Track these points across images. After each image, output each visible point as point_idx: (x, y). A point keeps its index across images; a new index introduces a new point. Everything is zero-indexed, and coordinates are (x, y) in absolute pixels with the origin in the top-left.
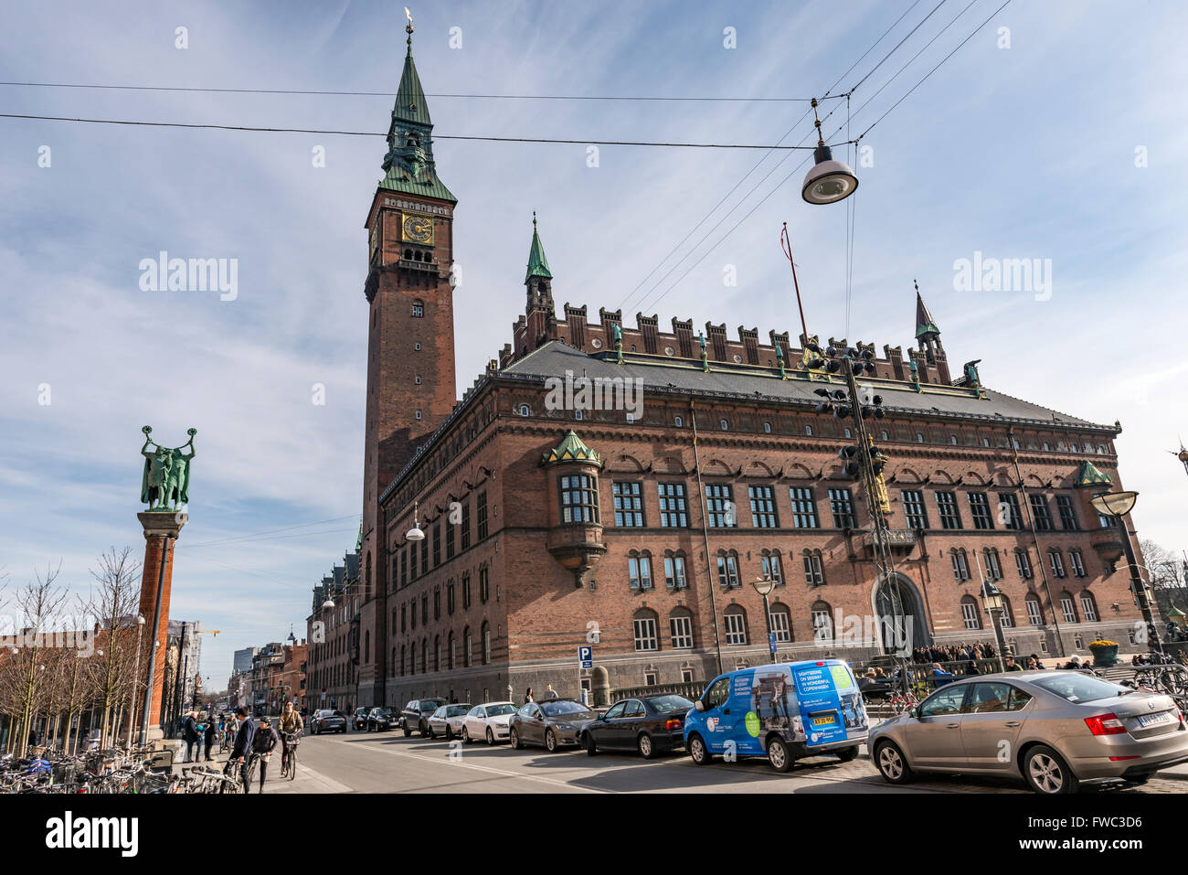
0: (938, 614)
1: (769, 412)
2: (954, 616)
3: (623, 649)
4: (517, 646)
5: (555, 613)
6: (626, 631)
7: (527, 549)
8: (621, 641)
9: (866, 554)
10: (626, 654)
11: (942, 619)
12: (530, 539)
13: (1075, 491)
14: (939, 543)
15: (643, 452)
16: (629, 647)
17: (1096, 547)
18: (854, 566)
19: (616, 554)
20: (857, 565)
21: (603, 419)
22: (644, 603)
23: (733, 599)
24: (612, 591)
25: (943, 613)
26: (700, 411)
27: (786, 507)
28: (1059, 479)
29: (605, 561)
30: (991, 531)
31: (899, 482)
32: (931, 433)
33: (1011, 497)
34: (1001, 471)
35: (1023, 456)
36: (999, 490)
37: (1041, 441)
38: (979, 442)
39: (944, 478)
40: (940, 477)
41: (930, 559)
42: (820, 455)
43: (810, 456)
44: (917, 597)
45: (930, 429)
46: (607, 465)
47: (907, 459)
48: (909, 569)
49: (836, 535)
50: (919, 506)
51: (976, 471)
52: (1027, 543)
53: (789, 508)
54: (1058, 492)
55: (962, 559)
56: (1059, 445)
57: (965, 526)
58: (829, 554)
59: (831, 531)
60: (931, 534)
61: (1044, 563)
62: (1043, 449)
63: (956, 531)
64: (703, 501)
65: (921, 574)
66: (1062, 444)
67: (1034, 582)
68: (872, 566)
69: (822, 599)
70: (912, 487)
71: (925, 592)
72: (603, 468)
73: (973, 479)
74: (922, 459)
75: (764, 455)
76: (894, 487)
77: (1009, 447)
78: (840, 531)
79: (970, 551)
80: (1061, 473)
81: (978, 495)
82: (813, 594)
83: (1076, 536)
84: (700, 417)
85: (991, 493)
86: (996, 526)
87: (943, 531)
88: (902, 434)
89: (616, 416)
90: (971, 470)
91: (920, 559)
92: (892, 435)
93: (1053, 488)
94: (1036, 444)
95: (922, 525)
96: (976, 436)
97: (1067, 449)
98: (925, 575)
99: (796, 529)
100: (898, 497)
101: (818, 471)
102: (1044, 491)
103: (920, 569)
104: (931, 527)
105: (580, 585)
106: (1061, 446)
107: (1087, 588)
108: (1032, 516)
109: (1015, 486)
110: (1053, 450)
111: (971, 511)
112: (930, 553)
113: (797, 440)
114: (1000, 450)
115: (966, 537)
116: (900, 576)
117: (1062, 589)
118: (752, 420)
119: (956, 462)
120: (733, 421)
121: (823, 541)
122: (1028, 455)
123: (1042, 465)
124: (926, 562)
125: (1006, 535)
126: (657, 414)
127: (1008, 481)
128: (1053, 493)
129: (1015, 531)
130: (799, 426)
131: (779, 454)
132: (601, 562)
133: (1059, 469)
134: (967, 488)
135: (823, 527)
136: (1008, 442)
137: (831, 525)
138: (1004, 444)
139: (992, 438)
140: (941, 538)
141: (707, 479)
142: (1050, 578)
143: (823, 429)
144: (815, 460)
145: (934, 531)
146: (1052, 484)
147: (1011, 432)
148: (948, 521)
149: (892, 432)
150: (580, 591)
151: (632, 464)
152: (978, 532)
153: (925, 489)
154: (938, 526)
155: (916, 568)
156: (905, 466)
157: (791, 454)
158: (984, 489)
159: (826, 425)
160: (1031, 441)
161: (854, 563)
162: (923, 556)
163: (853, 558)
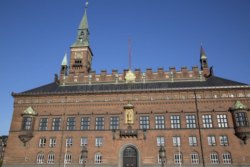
0: (146, 157)
1: (92, 95)
2: (153, 158)
3: (32, 162)
4: (5, 160)
5: (17, 152)
6: (34, 158)
7: (14, 136)
8: (32, 160)
10: (33, 164)
11: (148, 159)
12: (15, 134)
13: (229, 112)
14: (152, 133)
15: (50, 110)
16: (34, 162)
17: (237, 134)
19: (36, 137)
20: (115, 141)
22: (41, 151)
23: (68, 150)
24: (33, 147)
25: (149, 157)
26: (70, 98)
27: (93, 123)
28: (222, 108)
29: (33, 139)
30: (179, 129)
31: (139, 114)
32: (157, 96)
33: (194, 116)
34: (189, 107)
35: (202, 101)
36: (187, 114)
37: (213, 95)
38: (180, 98)
39: (161, 111)
40: (159, 111)
41: (147, 138)
42: (110, 107)
43: (106, 108)
44: (139, 151)
45: (157, 95)
46: (39, 114)
47: (145, 105)
48: (137, 142)
49: (110, 131)
50: (148, 121)
51: (177, 108)
52: (196, 133)
53: (94, 124)
54: (219, 113)
55: (163, 139)
56: (223, 95)
57: (166, 127)
58: (105, 137)
59: (108, 130)
60: (150, 130)
61: (204, 140)
62: (213, 97)
63: (162, 129)
64: (65, 123)
65: (142, 144)
66: (225, 94)
67: (197, 147)
68: (122, 141)
69: (99, 151)
70: (145, 115)
71: (142, 150)
72: (38, 115)
73: (174, 111)
74: (152, 105)
75: (89, 108)
76: (137, 115)
77: (195, 98)
78: (111, 130)
79: (166, 136)
80: (223, 105)
81: (176, 116)
82: (96, 149)
83: (225, 130)
84: (70, 99)
85: (182, 114)
86: (182, 127)
87: (156, 129)
88: (144, 98)
89: (44, 101)
90: (174, 107)
91: (142, 139)
92: (140, 99)
93: (216, 112)
94: (210, 96)
95: (148, 128)
96: (179, 96)
97: (227, 96)
98: (144, 145)
99: (95, 130)
100: (138, 118)
101: (106, 112)
102: (210, 113)
103: (142, 142)
104: (150, 128)
105: (25, 145)
106: (224, 95)
107: (227, 150)
108: (202, 122)
109: (195, 112)
110: (219, 97)
111: (172, 122)
112: (147, 137)
113: (101, 103)
114: (190, 100)
115: (166, 131)
116: (133, 145)
117: (212, 150)
118: (86, 99)
119: (168, 105)
120: (80, 99)
121: (104, 133)
122: (205, 100)
123: (212, 103)
124: (145, 140)
125: (186, 130)
126: (56, 99)
127: (192, 111)
128: (216, 114)
129: (192, 128)
130: (103, 99)
131: (94, 108)
132: (32, 140)
133: (222, 104)
134: (170, 114)
135: (105, 129)
136: (195, 96)
137: (108, 128)
138: (192, 97)
139: (187, 96)
140: (154, 132)
141: (68, 116)
142: (206, 146)
143: (112, 99)
144: (107, 109)
145: (151, 129)
146: (216, 110)
147: (196, 93)
148: (160, 125)
149: (140, 97)
150: (25, 147)
151: (47, 114)
152: (172, 129)
153: (151, 115)
154: (154, 128)
155: (140, 142)
156: (144, 108)
157: (99, 107)
158: (179, 114)
159: (113, 98)
160: (208, 95)
161: (114, 140)
162: (144, 138)
163: (114, 138)
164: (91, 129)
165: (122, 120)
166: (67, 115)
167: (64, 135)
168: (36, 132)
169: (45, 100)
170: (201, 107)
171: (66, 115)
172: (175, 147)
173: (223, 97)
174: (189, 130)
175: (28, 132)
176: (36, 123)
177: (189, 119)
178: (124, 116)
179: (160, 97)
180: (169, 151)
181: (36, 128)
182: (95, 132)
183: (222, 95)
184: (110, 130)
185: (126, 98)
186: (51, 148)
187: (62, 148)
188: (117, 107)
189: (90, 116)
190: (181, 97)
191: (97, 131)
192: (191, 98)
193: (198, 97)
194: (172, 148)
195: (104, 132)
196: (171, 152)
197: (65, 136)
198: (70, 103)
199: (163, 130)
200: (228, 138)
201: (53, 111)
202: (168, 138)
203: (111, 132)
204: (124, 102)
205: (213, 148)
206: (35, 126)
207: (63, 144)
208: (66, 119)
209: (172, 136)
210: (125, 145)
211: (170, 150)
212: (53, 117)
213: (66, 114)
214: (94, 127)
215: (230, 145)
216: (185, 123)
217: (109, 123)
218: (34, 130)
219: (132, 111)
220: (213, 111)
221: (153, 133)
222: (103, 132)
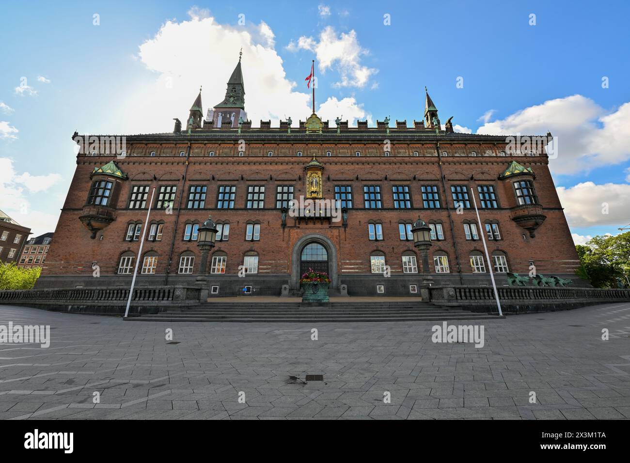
0: (348, 261)
2: (361, 264)
3: (107, 272)
4: (47, 267)
5: (75, 251)
6: (112, 262)
7: (71, 220)
8: (107, 267)
9: (295, 223)
10: (109, 275)
11: (351, 265)
12: (74, 214)
13: (499, 182)
14: (359, 217)
15: (155, 170)
16: (111, 271)
17: (516, 219)
18: (284, 231)
19: (121, 222)
20: (286, 230)
21: (135, 155)
22: (129, 248)
23: (188, 248)
24: (112, 241)
25: (353, 261)
26: (197, 148)
27: (242, 196)
28: (485, 174)
29: (113, 225)
30: (409, 209)
31: (333, 180)
32: (367, 151)
33: (435, 188)
34: (427, 171)
35: (449, 160)
36: (422, 183)
37: (468, 151)
38: (409, 154)
39: (374, 177)
40: (370, 176)
41: (349, 226)
42: (276, 167)
43: (268, 168)
44: (334, 250)
45: (367, 147)
46: (131, 177)
47: (344, 166)
48: (329, 233)
49: (275, 212)
50: (350, 194)
51: (403, 172)
52: (442, 216)
53: (244, 197)
54: (481, 183)
55: (379, 227)
56: (487, 152)
57: (386, 206)
58: (266, 223)
59: (272, 209)
60: (354, 211)
61: (458, 230)
62: (470, 156)
63: (376, 209)
64: (185, 194)
65: (339, 236)
66: (491, 151)
67: (445, 243)
68: (299, 230)
69: (253, 249)
70: (344, 183)
71: (340, 247)
72: (127, 179)
73: (399, 177)
74: (357, 166)
75: (235, 168)
76: (329, 183)
77: (437, 155)
78: (278, 209)
79: (386, 221)
80: (487, 170)
81: (403, 186)
82: (247, 246)
83: (495, 212)
84: (196, 150)
85: (414, 184)
86: (415, 206)
87: (365, 209)
88: (343, 152)
89: (144, 153)
90: (399, 171)
91: (340, 227)
92: (335, 153)
93: (475, 180)
94: (464, 153)
95: (350, 206)
96: (407, 151)
97: (494, 155)
98: (343, 237)
99: (246, 209)
100: (331, 189)
101: (269, 176)
102: (466, 183)
103: (339, 232)
104: (355, 207)
105: (93, 237)
106: (489, 153)
107: (500, 248)
108: (451, 199)
109: (438, 180)
110: (480, 155)
111: (395, 197)
112: (350, 223)
113: (260, 159)
114: (428, 158)
115: (384, 213)
116: (321, 237)
117: (473, 248)
118: (231, 150)
119: (387, 166)
120: (217, 152)
121: (264, 215)
122: (454, 160)
123: (469, 166)
124: (345, 228)
125: (423, 211)
126: (169, 150)
127: (433, 177)
128: (475, 183)
129: (432, 209)
130: (263, 152)
131: (246, 168)
132: (110, 226)
133: (486, 168)
134: (392, 183)
135: (266, 207)
136: (436, 153)
137: (272, 206)
138: (432, 154)
139: (421, 151)
140: (361, 213)
141: (191, 183)
142: (461, 240)
143: (281, 152)
144: (271, 170)
145: (357, 209)
146: (475, 177)
147: (438, 146)
148: (373, 203)
149: (335, 151)
150: (93, 241)
151: (147, 177)
152: (397, 209)
153: (355, 184)
154: (361, 206)
155: (335, 232)
156: (342, 171)
157: (254, 168)
158: (408, 183)
159: (283, 151)
160: (459, 151)
161: (284, 228)
162: (343, 225)
163: (284, 225)
164: (238, 207)
165: (300, 191)
166: (189, 180)
167: (180, 217)
168: (121, 211)
169: (144, 151)
170: (449, 171)
171: (187, 179)
172: (403, 243)
173: (486, 155)
174: (429, 211)
175: (101, 210)
176: (122, 195)
177: (427, 193)
178: (304, 184)
179: (372, 152)
180: (392, 250)
181: (121, 204)
182: (245, 212)
183: (485, 153)
184: (275, 209)
185: (309, 152)
186: (152, 243)
187: (176, 243)
188: (291, 168)
189: (236, 182)
190: (411, 154)
191: (249, 211)
192: (429, 155)
193: (442, 154)
194: (398, 244)
195: (264, 213)
196: (396, 251)
197: (183, 219)
198: (197, 158)
199: (380, 211)
200: (501, 226)
201: (161, 172)
202: (389, 226)
203: (279, 213)
204: (305, 159)
205: (474, 244)
206: (120, 200)
207: (177, 236)
208: (186, 188)
209: (396, 223)
210: (304, 239)
211: (393, 248)
212: (160, 183)
213: (188, 177)
214: (244, 202)
215: (505, 239)
216: (420, 198)
217: (274, 196)
218: (117, 208)
219: (320, 176)
220: (472, 178)
221: (361, 216)
222: (261, 212)
